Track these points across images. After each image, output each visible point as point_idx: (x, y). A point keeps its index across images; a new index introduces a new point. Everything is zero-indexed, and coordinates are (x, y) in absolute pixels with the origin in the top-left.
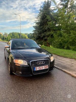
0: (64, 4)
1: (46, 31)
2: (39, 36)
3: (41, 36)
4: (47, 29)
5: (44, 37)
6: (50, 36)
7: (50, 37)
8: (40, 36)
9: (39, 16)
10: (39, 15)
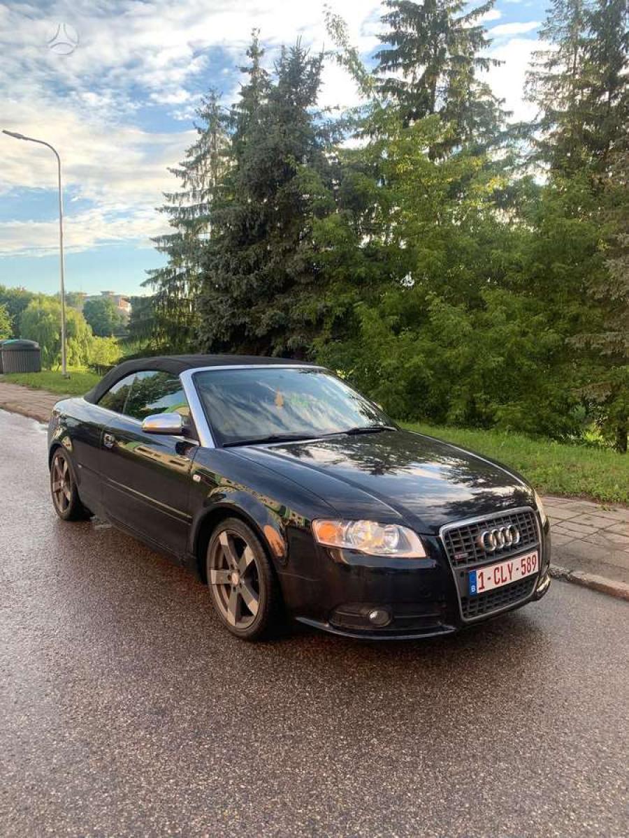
0: (404, 84)
1: (288, 284)
2: (242, 320)
3: (256, 321)
4: (300, 274)
5: (279, 330)
6: (328, 324)
7: (327, 334)
8: (244, 325)
9: (198, 160)
10: (199, 146)
